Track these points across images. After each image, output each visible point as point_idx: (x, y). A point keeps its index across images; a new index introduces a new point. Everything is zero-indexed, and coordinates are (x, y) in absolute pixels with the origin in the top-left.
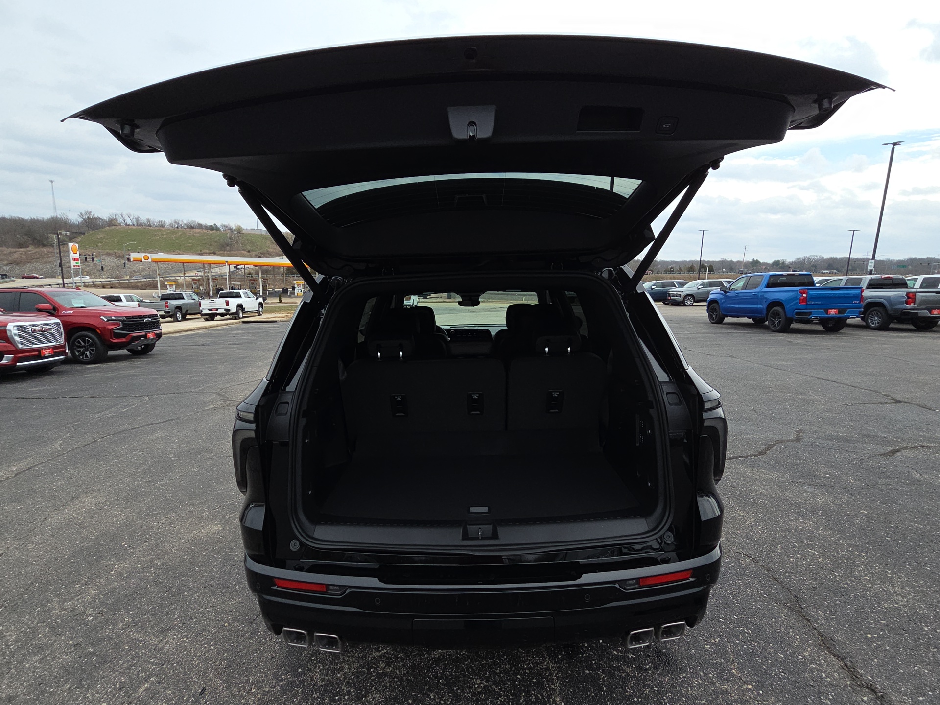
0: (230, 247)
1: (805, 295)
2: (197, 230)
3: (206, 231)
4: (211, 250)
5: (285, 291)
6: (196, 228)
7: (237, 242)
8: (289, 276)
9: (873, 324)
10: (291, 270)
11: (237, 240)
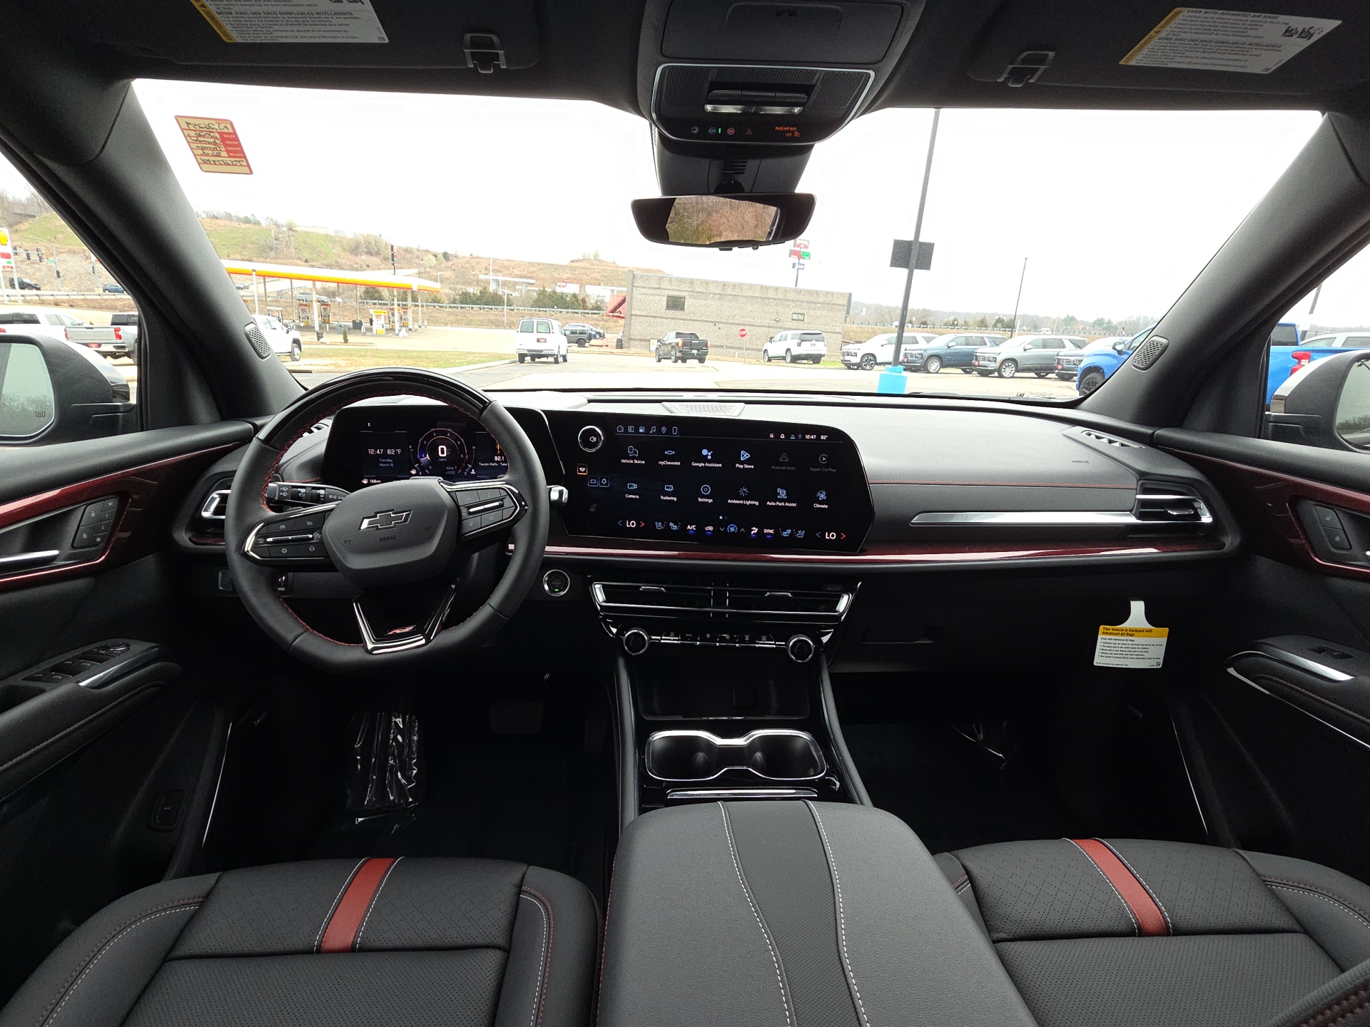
0: (276, 253)
2: (221, 222)
3: (236, 224)
4: (245, 256)
5: (357, 326)
6: (221, 218)
7: (287, 246)
8: (367, 303)
10: (372, 293)
11: (286, 242)
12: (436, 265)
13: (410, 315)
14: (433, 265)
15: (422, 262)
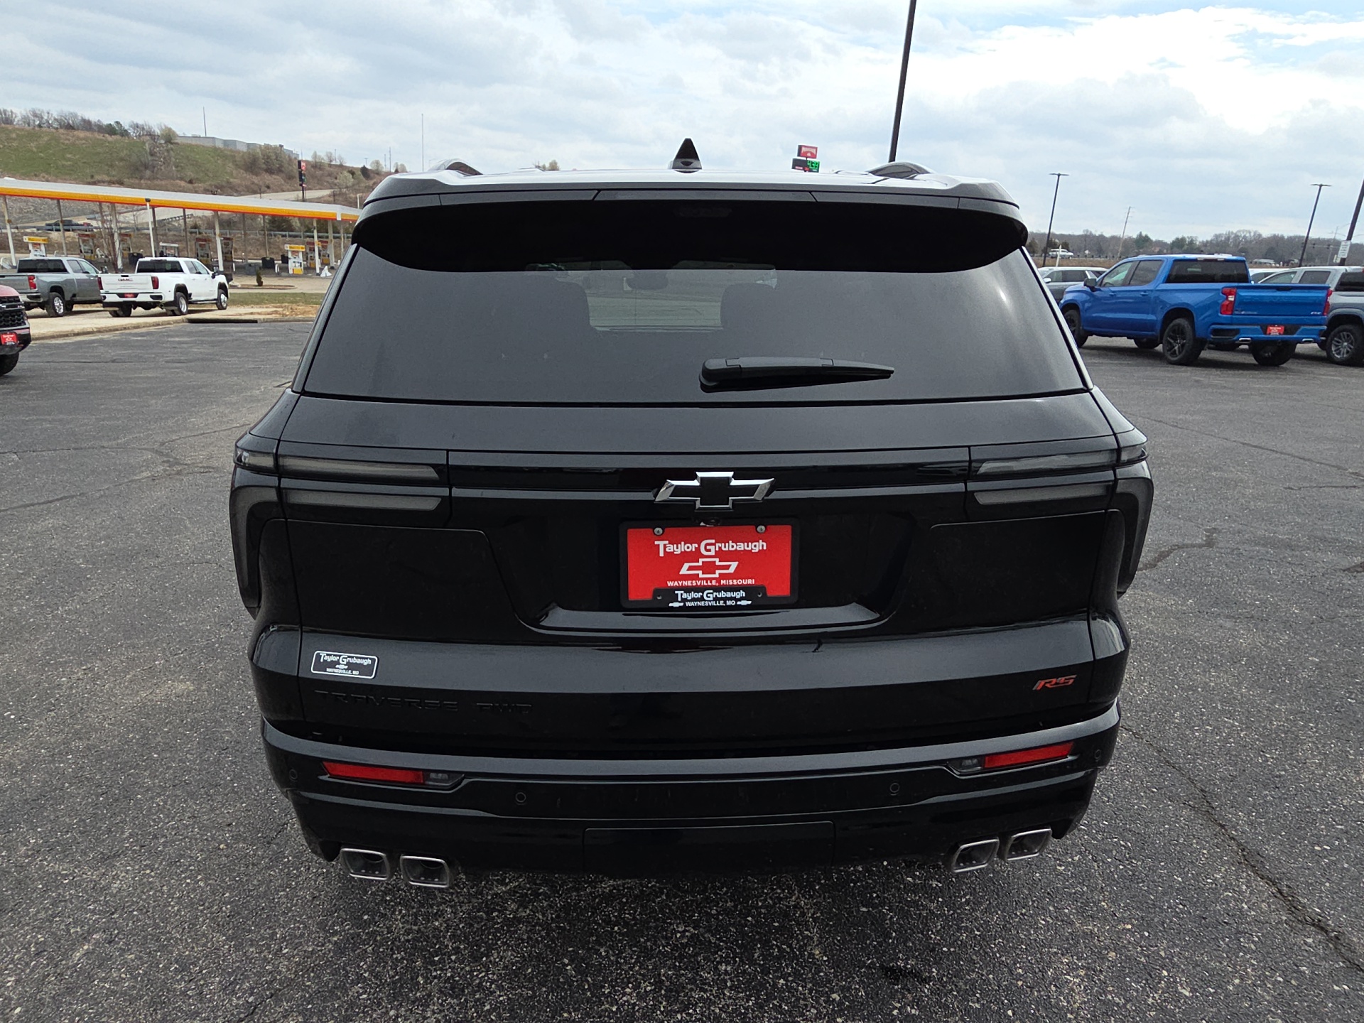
0: (153, 172)
1: (1231, 298)
2: (82, 134)
3: (100, 136)
4: (113, 176)
5: (268, 265)
6: (78, 129)
7: (166, 162)
8: (275, 235)
9: (1339, 354)
10: (279, 223)
11: (164, 158)
12: (353, 185)
13: (331, 251)
14: (350, 184)
15: (336, 181)
